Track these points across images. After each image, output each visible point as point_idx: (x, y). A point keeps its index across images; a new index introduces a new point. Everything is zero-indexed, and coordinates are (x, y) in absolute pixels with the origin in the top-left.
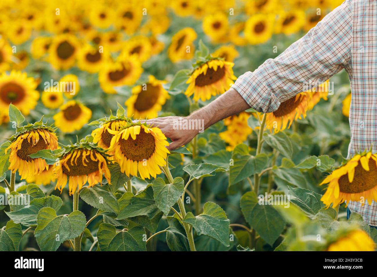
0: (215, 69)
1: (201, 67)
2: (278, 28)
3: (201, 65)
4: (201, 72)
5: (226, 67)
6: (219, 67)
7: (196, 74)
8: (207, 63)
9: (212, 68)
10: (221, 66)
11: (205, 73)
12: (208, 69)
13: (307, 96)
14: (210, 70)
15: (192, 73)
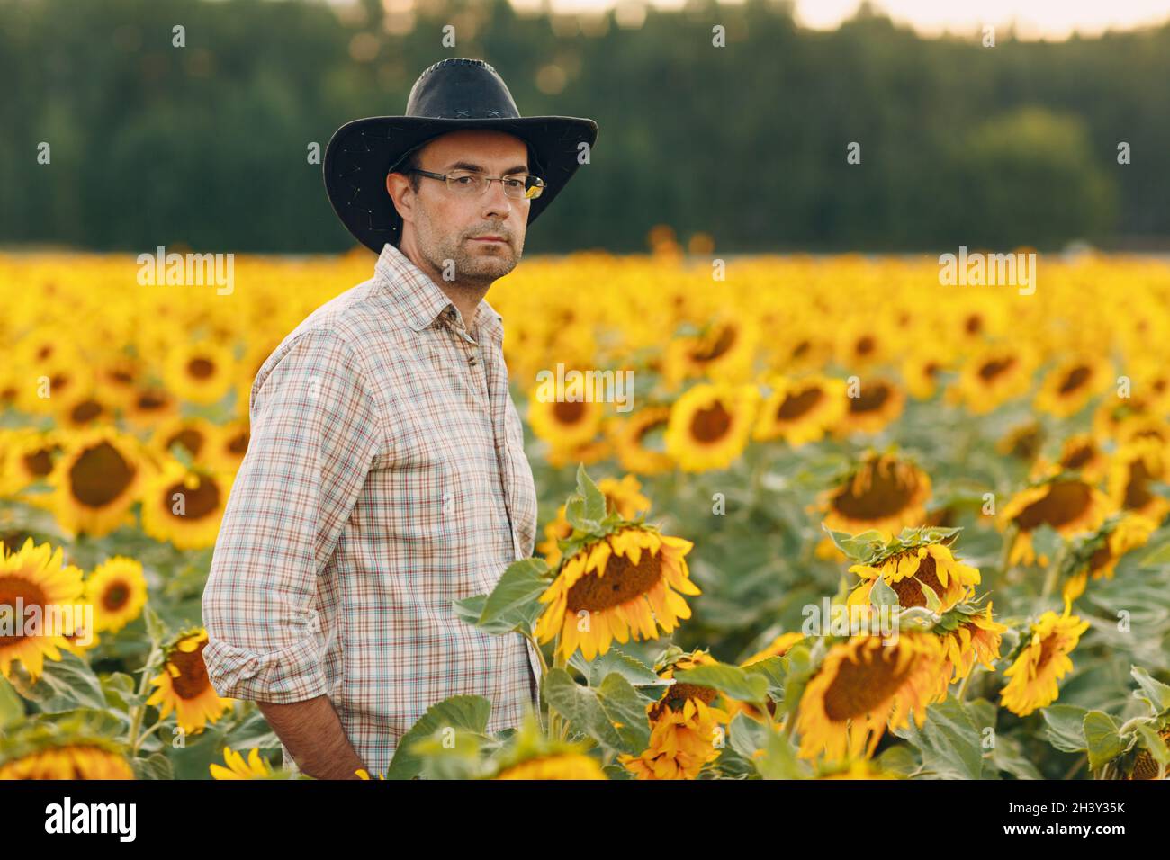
0: (635, 558)
1: (589, 551)
2: (767, 427)
3: (587, 543)
4: (589, 569)
5: (666, 553)
6: (645, 552)
7: (572, 574)
8: (607, 539)
9: (625, 554)
10: (654, 551)
11: (601, 572)
12: (613, 556)
13: (931, 657)
14: (617, 562)
15: (559, 571)
